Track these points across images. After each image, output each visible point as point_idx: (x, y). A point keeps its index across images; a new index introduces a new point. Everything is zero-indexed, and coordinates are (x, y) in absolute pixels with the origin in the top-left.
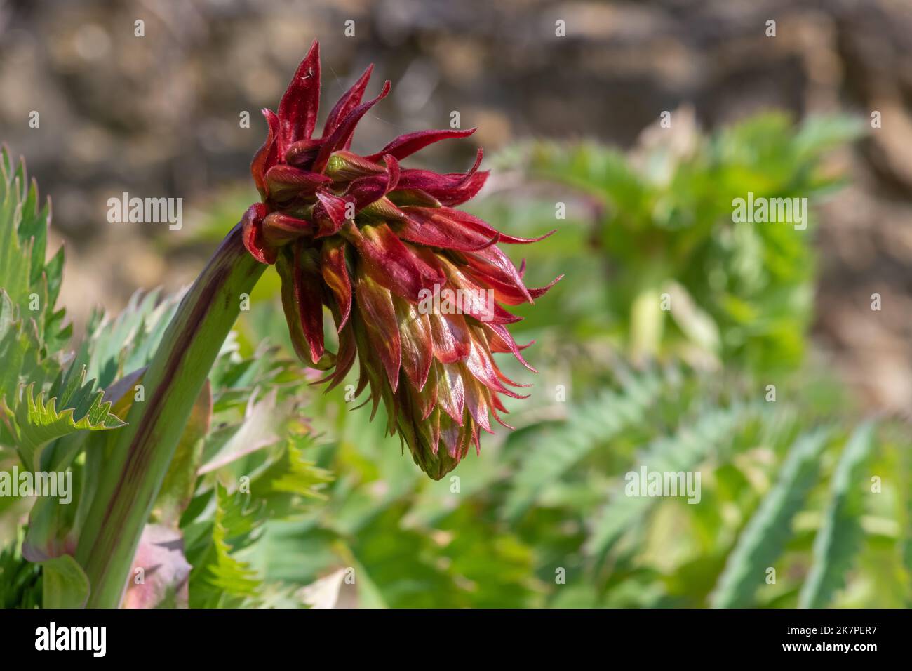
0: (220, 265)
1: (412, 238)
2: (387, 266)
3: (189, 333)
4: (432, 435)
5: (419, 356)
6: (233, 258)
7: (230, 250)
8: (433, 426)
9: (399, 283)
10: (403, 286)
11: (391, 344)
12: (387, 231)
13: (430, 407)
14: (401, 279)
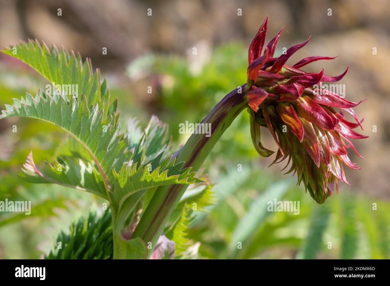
0: (222, 112)
1: (318, 102)
2: (314, 114)
3: (204, 140)
4: (324, 185)
5: (324, 152)
6: (229, 109)
7: (227, 106)
8: (325, 181)
9: (321, 121)
10: (322, 123)
11: (313, 147)
12: (309, 99)
13: (328, 173)
14: (321, 120)
